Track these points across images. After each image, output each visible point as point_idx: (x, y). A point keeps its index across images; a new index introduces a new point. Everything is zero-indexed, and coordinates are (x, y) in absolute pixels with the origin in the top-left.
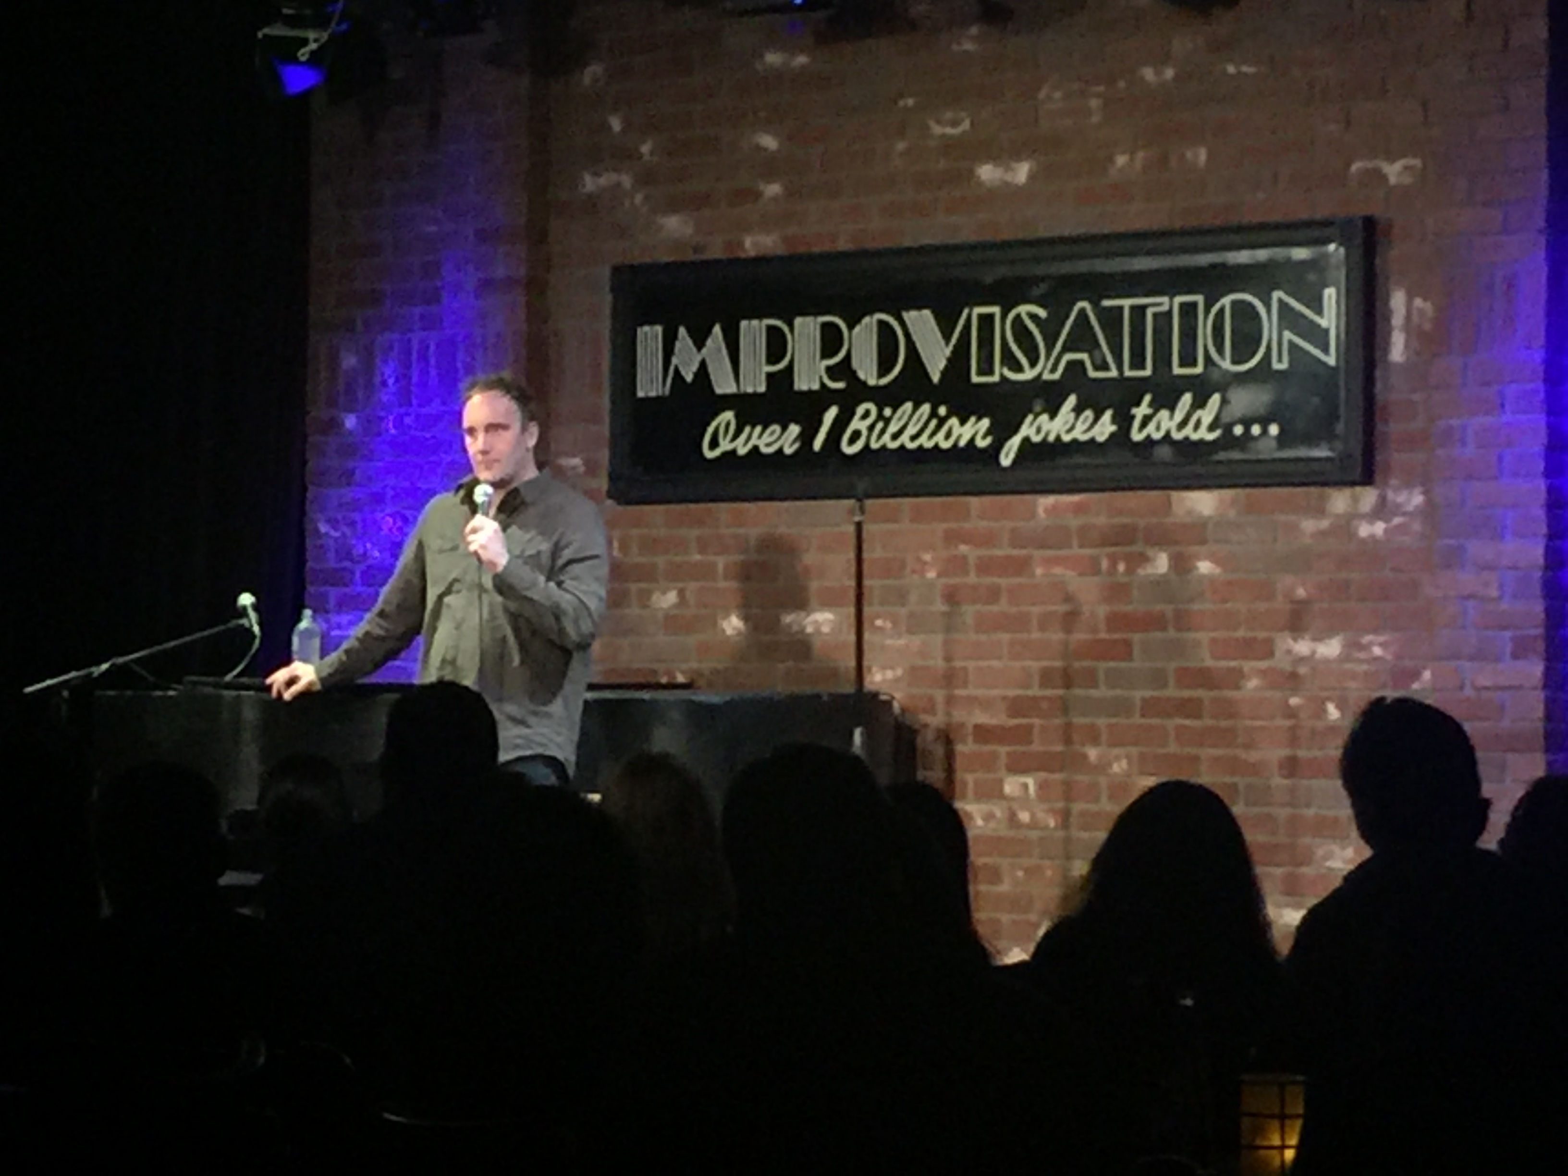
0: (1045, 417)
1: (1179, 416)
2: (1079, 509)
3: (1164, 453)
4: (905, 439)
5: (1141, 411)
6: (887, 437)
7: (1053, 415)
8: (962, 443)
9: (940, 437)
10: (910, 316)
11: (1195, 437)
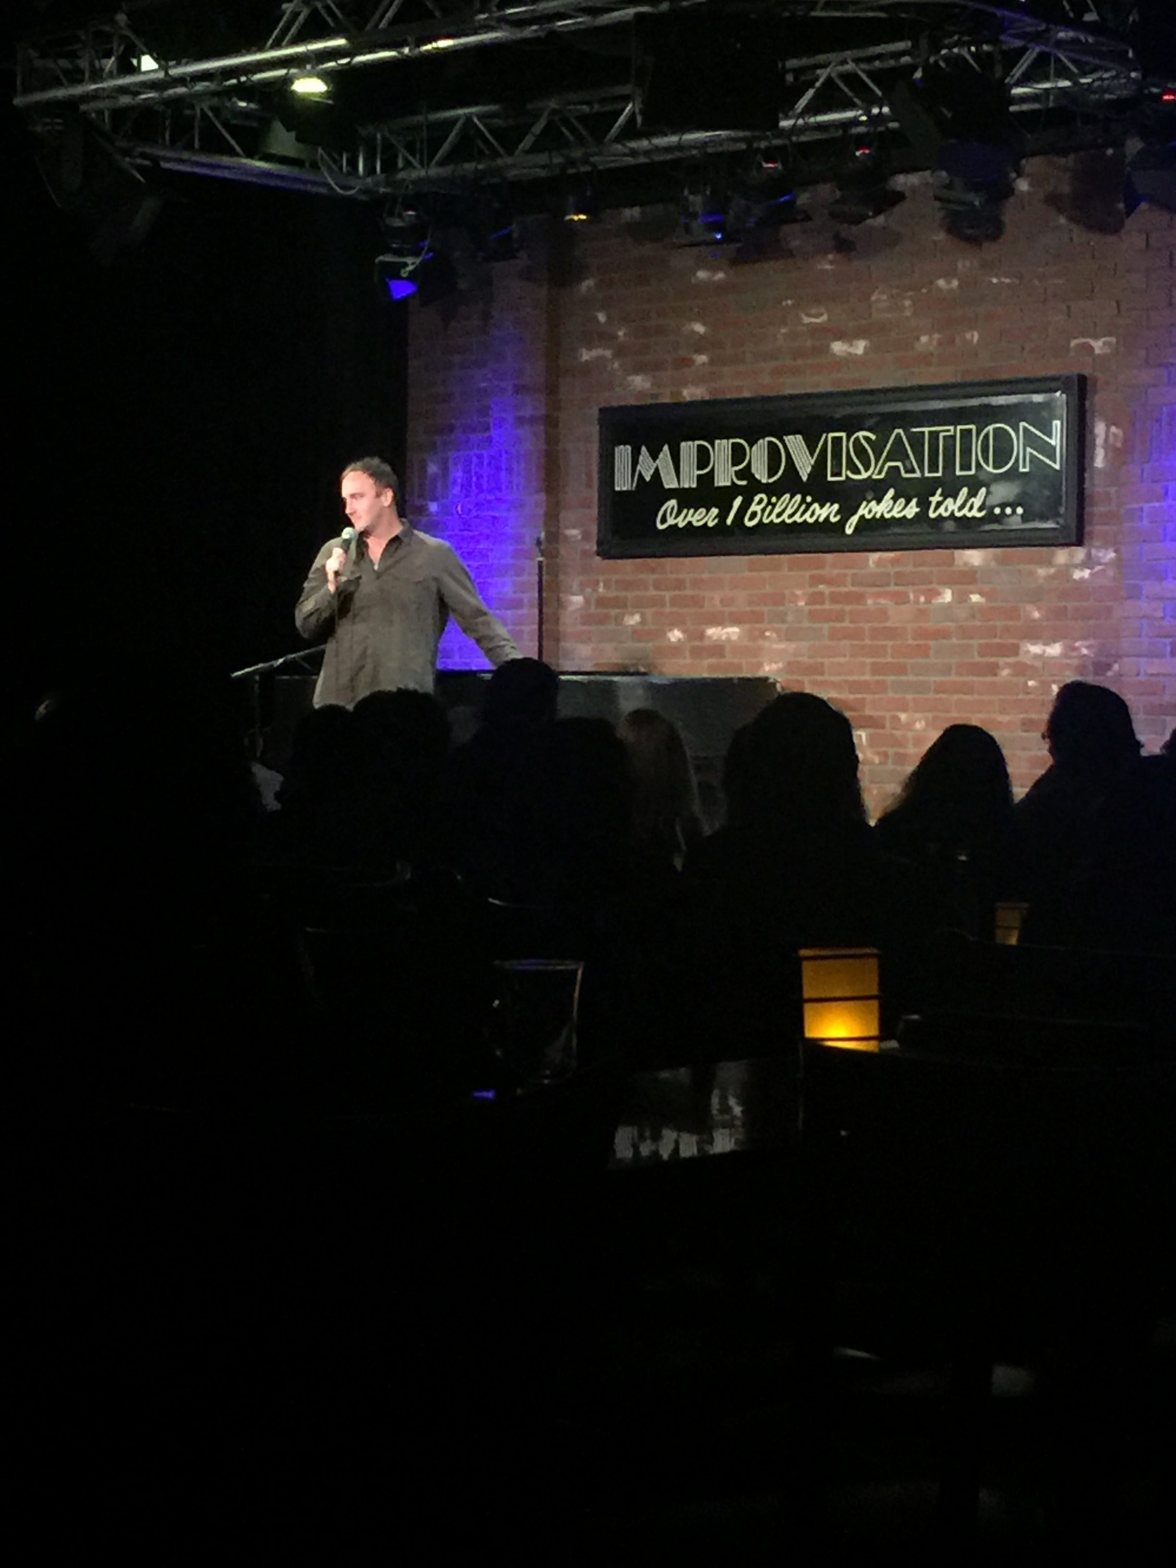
0: (874, 503)
1: (959, 501)
2: (895, 562)
3: (950, 526)
4: (785, 516)
5: (935, 499)
6: (773, 516)
7: (879, 501)
8: (821, 519)
9: (807, 516)
10: (789, 439)
11: (969, 515)
